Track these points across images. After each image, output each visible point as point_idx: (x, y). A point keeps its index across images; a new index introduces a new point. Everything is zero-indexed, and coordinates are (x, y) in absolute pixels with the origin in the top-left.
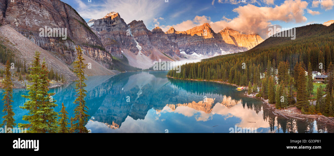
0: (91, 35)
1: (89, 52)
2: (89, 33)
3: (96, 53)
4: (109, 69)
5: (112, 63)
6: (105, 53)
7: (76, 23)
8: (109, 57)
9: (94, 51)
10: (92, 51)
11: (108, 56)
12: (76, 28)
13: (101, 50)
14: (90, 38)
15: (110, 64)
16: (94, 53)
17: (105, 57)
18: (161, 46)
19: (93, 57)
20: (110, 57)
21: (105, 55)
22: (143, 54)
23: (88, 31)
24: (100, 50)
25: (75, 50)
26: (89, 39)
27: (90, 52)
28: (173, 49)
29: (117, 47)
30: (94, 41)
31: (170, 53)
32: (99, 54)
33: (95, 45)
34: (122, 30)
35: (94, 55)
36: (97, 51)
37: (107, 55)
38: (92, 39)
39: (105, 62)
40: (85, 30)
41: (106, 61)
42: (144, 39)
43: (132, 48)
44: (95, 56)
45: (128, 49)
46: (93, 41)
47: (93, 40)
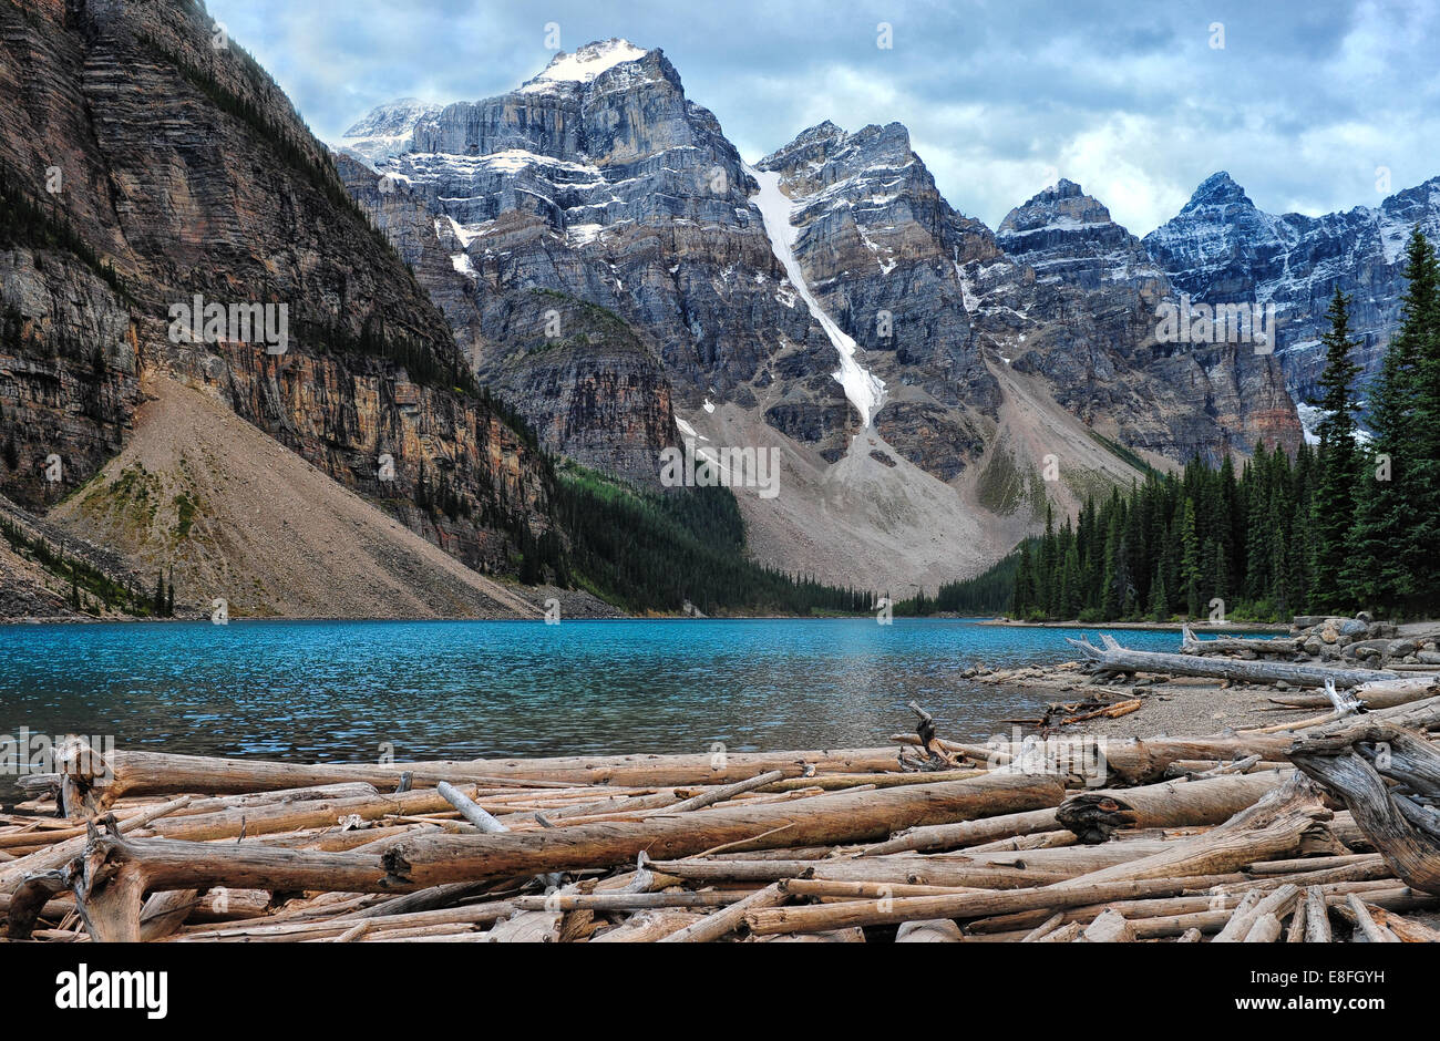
0: (322, 228)
1: (287, 397)
2: (298, 210)
3: (368, 407)
4: (504, 571)
5: (537, 526)
6: (471, 416)
7: (159, 89)
8: (513, 461)
9: (350, 391)
10: (320, 381)
11: (494, 451)
12: (157, 142)
13: (420, 377)
14: (309, 260)
15: (518, 530)
16: (348, 413)
17: (463, 458)
18: (1091, 377)
19: (332, 445)
20: (522, 461)
21: (460, 433)
22: (900, 452)
23: (286, 187)
24: (405, 387)
25: (115, 351)
26: (294, 261)
27: (303, 391)
28: (1220, 403)
29: (633, 380)
30: (353, 288)
31: (1192, 439)
32: (396, 421)
33: (358, 331)
34: (695, 218)
35: (339, 430)
36: (382, 388)
37: (482, 437)
38: (324, 269)
39: (455, 509)
40: (257, 171)
41: (464, 493)
42: (909, 301)
43: (785, 392)
44: (353, 443)
45: (748, 402)
46: (339, 284)
47: (342, 279)
